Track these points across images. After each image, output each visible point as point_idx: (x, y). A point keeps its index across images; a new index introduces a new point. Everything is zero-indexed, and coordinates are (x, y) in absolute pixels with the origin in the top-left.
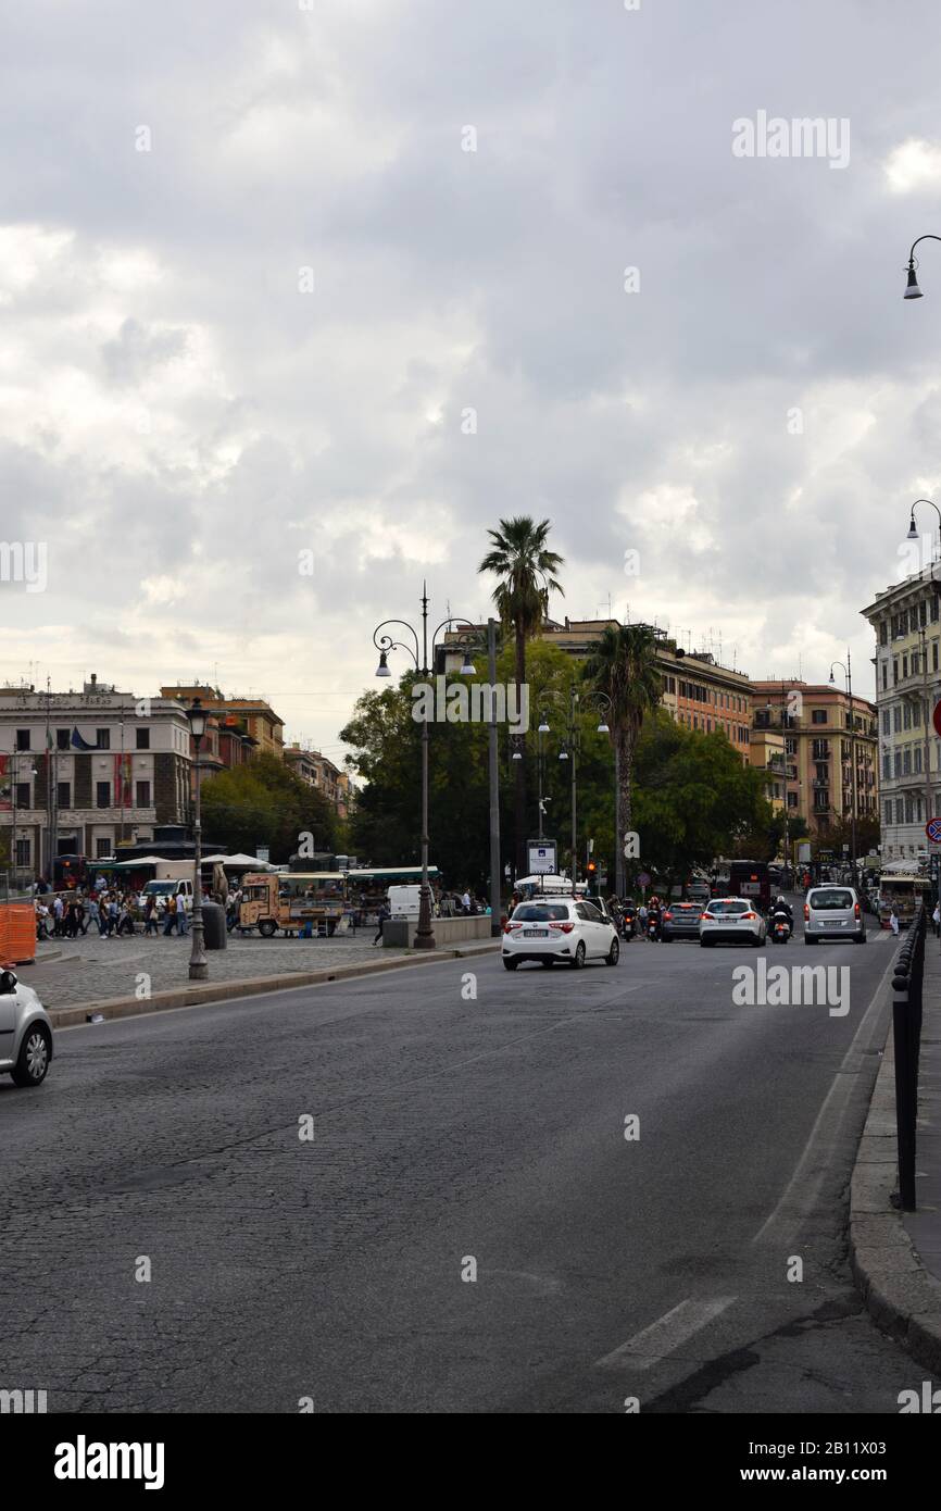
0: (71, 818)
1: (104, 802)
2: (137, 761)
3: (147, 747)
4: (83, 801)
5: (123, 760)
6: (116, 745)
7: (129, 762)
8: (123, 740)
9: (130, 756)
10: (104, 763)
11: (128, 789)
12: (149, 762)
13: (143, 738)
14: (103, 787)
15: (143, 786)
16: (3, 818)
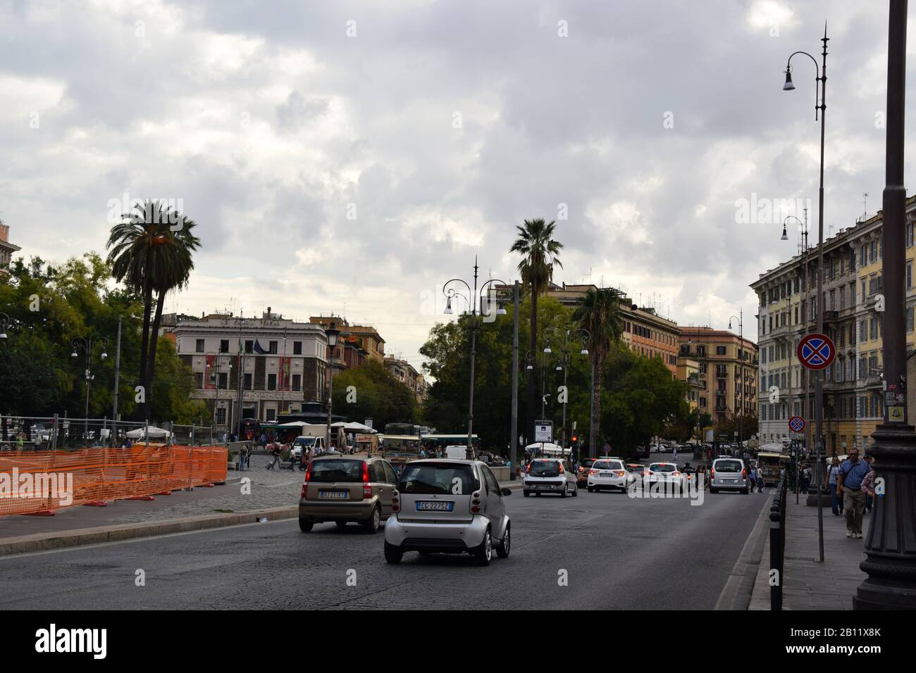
0: (252, 396)
1: (272, 386)
2: (293, 362)
3: (300, 353)
4: (259, 386)
5: (285, 361)
6: (281, 352)
7: (289, 362)
8: (285, 348)
9: (289, 358)
11: (287, 379)
12: (301, 363)
13: (298, 348)
14: (272, 377)
15: (296, 377)
16: (210, 394)
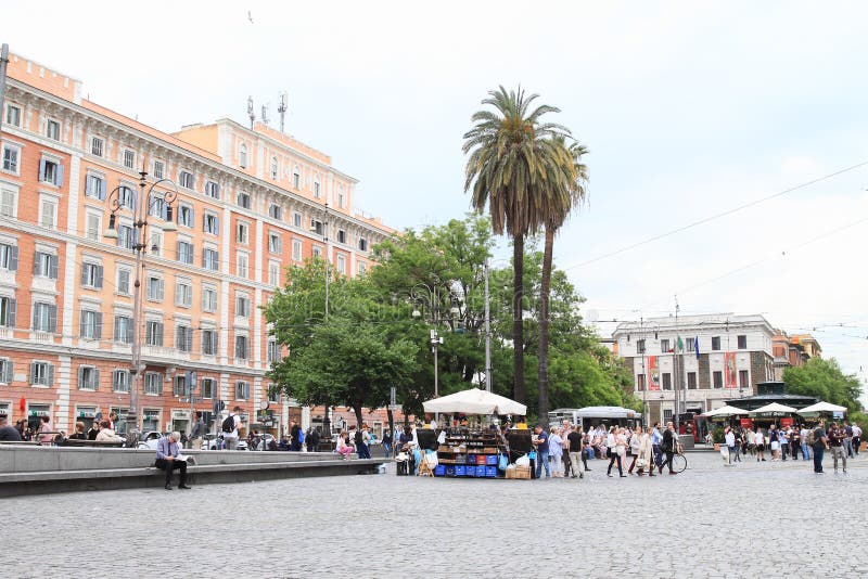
0: (695, 396)
1: (718, 384)
2: (738, 357)
3: (745, 347)
4: (705, 385)
5: (730, 356)
6: (724, 346)
7: (734, 357)
8: (729, 343)
9: (734, 353)
10: (717, 358)
11: (734, 376)
12: (747, 357)
13: (742, 341)
14: (718, 375)
15: (743, 373)
16: (653, 395)
